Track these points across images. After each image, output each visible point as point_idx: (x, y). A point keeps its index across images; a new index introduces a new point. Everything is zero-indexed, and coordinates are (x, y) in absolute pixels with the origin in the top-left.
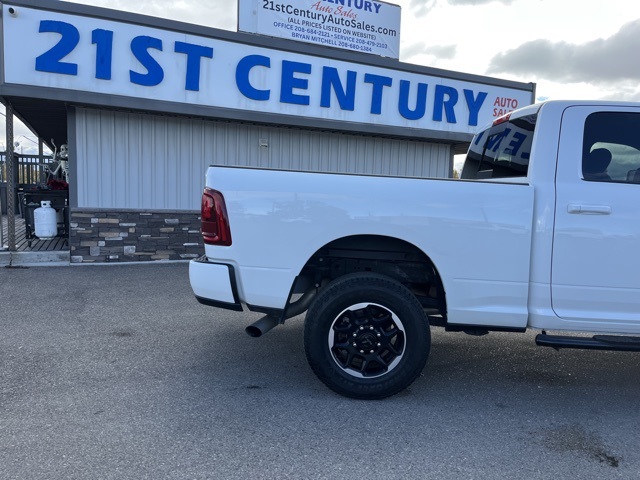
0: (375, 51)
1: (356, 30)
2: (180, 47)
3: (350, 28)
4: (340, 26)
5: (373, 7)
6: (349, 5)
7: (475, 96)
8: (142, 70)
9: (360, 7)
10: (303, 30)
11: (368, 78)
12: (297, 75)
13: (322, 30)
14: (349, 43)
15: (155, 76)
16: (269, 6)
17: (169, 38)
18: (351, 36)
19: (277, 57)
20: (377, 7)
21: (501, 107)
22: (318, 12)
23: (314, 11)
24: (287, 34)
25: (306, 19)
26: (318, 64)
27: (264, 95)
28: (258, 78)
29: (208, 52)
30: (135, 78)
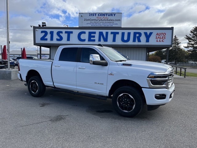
0: (114, 26)
1: (108, 21)
2: (66, 32)
3: (107, 21)
4: (104, 21)
5: (113, 15)
6: (106, 16)
7: (148, 34)
8: (59, 38)
9: (110, 16)
10: (94, 24)
11: (112, 33)
12: (92, 35)
13: (99, 23)
14: (106, 25)
15: (61, 39)
16: (86, 20)
17: (64, 31)
18: (107, 23)
19: (87, 31)
20: (114, 15)
21: (159, 36)
22: (98, 19)
23: (97, 19)
24: (90, 26)
25: (95, 21)
26: (97, 31)
27: (84, 40)
28: (83, 37)
29: (72, 32)
30: (57, 40)
